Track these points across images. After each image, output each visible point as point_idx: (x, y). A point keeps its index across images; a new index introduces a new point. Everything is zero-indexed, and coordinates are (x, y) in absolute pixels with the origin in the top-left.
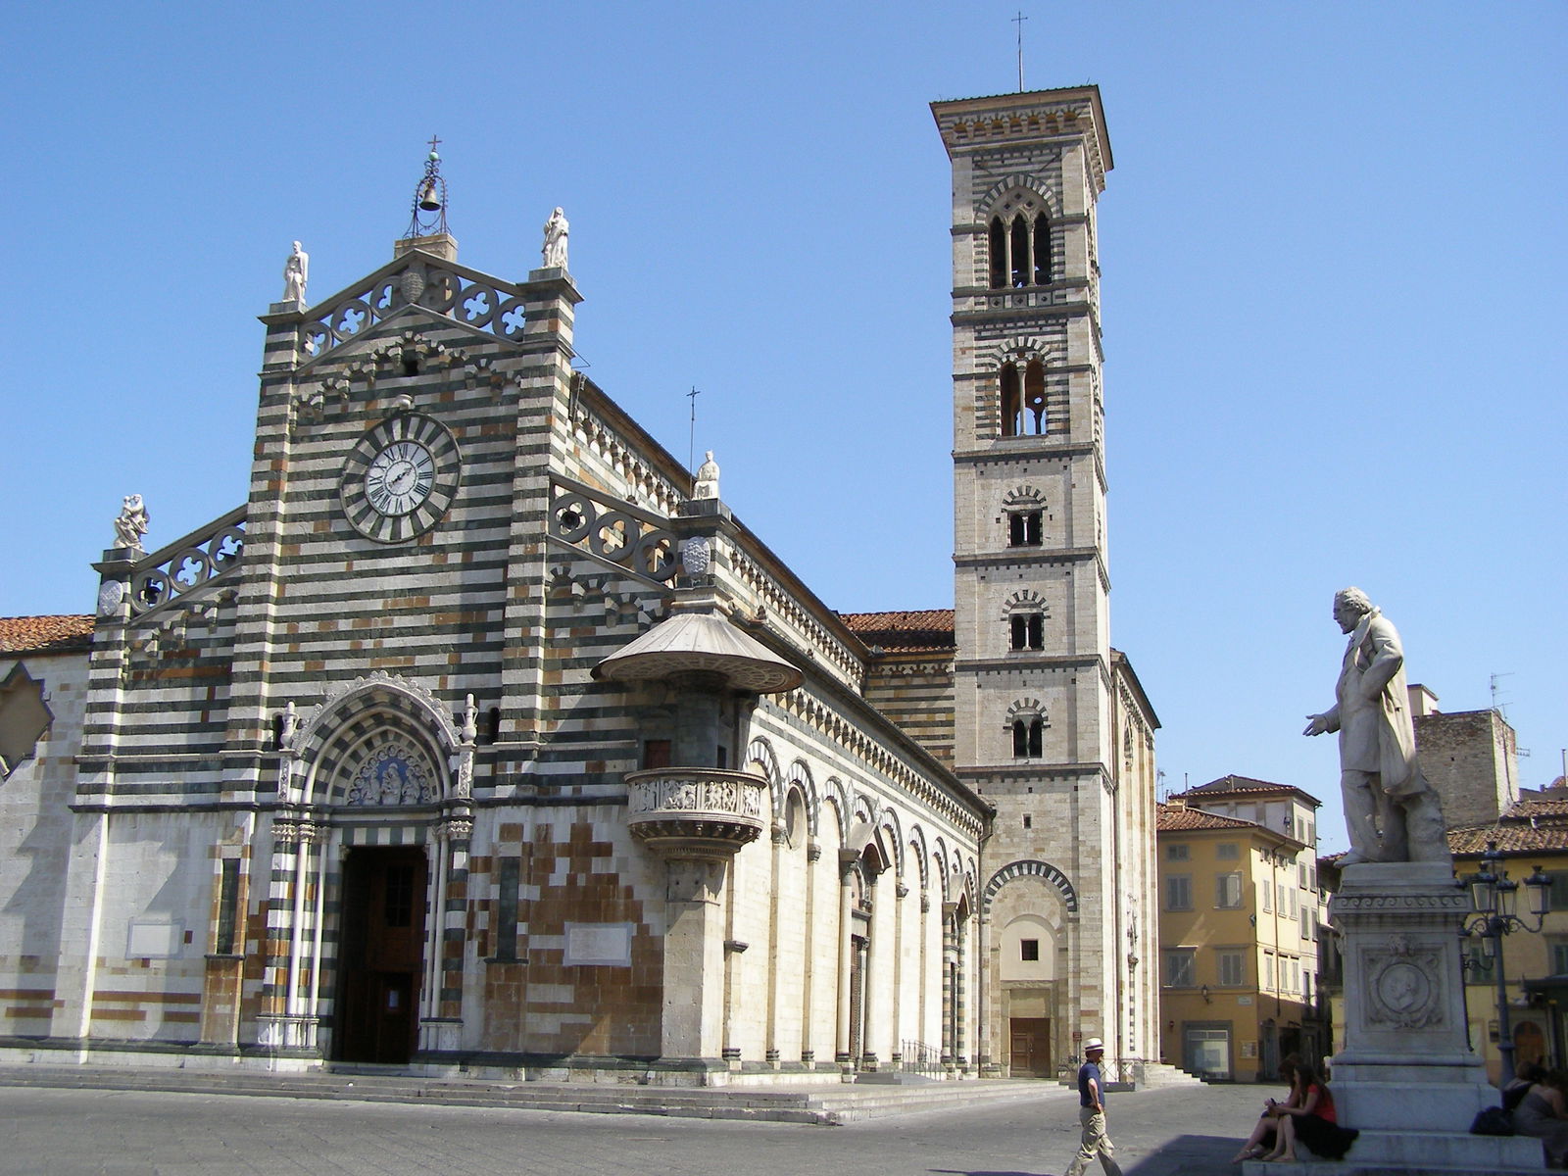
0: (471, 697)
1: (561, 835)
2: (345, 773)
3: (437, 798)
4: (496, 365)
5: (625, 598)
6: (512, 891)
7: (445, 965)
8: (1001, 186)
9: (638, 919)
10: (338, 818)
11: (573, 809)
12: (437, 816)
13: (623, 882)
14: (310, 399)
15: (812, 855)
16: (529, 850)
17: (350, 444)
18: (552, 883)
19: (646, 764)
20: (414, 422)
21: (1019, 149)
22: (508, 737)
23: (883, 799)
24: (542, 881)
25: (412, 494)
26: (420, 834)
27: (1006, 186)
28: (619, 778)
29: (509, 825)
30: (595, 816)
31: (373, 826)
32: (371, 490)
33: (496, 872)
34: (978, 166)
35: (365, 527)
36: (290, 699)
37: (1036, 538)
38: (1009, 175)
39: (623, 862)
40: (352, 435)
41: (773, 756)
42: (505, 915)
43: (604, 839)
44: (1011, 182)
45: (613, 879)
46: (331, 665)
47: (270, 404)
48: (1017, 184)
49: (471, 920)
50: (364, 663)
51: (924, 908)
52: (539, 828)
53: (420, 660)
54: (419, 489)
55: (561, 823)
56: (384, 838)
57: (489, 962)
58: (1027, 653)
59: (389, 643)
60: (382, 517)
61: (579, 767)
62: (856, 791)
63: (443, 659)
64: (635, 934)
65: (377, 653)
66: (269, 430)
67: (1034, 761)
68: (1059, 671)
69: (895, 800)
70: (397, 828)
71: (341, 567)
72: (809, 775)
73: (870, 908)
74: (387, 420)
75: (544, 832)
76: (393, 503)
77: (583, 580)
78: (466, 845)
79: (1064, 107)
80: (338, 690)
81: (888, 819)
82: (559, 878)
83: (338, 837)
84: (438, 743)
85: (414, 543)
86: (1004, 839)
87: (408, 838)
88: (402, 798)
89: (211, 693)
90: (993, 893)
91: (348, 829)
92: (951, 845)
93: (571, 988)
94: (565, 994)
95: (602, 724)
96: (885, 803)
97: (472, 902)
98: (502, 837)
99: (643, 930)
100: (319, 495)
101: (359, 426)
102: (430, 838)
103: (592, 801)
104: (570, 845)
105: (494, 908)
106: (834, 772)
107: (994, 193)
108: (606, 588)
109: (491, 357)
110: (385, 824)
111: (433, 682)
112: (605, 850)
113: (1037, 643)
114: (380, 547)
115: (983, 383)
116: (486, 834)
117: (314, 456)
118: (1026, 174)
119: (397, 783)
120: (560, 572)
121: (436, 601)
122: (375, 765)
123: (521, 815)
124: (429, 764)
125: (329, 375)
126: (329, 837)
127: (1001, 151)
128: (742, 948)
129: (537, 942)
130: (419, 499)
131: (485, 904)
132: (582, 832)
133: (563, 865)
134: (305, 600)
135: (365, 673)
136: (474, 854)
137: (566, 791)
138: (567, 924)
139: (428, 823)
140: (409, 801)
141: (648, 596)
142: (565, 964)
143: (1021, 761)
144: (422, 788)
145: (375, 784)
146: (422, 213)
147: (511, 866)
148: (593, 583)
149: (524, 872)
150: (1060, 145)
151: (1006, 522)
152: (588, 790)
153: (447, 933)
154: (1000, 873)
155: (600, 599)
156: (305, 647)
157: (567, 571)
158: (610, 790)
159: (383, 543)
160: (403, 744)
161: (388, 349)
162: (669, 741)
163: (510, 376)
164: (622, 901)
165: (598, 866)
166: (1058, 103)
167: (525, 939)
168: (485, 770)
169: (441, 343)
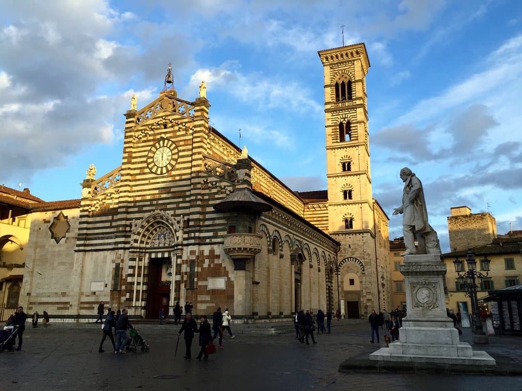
0: (182, 216)
1: (206, 253)
2: (149, 238)
3: (173, 244)
4: (187, 125)
5: (223, 187)
6: (193, 269)
7: (176, 291)
8: (338, 73)
9: (228, 276)
10: (147, 251)
11: (210, 246)
12: (173, 249)
13: (223, 266)
14: (138, 136)
15: (282, 256)
16: (198, 257)
17: (149, 148)
18: (204, 267)
19: (229, 232)
20: (166, 141)
21: (342, 63)
22: (192, 226)
23: (304, 241)
24: (202, 266)
25: (166, 161)
26: (169, 254)
27: (339, 73)
28: (222, 237)
29: (193, 251)
30: (215, 247)
31: (157, 253)
32: (155, 160)
33: (189, 264)
34: (331, 68)
35: (154, 170)
36: (133, 218)
37: (349, 169)
38: (340, 70)
39: (223, 260)
40: (149, 146)
41: (267, 229)
42: (191, 275)
43: (218, 254)
44: (340, 72)
45: (221, 265)
46: (145, 209)
47: (127, 138)
48: (342, 72)
49: (182, 278)
50: (153, 208)
51: (319, 271)
52: (200, 251)
53: (169, 206)
54: (168, 160)
55: (206, 249)
56: (160, 256)
57: (187, 289)
58: (348, 201)
59: (160, 202)
60: (158, 167)
61: (211, 234)
62: (295, 239)
63: (174, 206)
64: (226, 280)
65: (157, 205)
66: (127, 145)
67: (351, 230)
68: (357, 205)
69: (308, 241)
70: (163, 253)
71: (147, 182)
72: (279, 234)
73: (301, 271)
74: (158, 141)
75: (202, 252)
76: (161, 164)
77: (211, 182)
78: (181, 257)
79: (355, 50)
80: (146, 215)
81: (306, 246)
82: (206, 265)
83: (147, 256)
84: (174, 229)
85: (166, 174)
86: (343, 251)
87: (166, 255)
88: (164, 245)
89: (113, 218)
90: (341, 266)
91: (150, 253)
92: (327, 253)
93: (209, 296)
94: (208, 298)
95: (217, 222)
96: (305, 242)
97: (183, 273)
98: (190, 254)
99: (229, 279)
100: (142, 162)
101: (151, 143)
102: (172, 255)
103: (215, 243)
104: (209, 256)
105: (188, 274)
106: (288, 234)
107: (336, 75)
108: (217, 185)
109: (186, 123)
110: (160, 252)
111: (171, 212)
112: (218, 257)
113: (350, 198)
114: (158, 176)
115: (333, 128)
116: (186, 253)
117: (139, 152)
118: (345, 69)
119: (163, 240)
120: (205, 181)
121: (172, 190)
122: (157, 236)
123: (195, 248)
124: (171, 235)
125: (143, 130)
126: (145, 256)
127: (337, 63)
128: (258, 283)
129: (200, 283)
130: (168, 162)
131: (186, 273)
132: (212, 251)
133: (207, 261)
134: (138, 191)
135: (154, 210)
136: (183, 259)
137: (208, 241)
138: (208, 278)
139: (171, 251)
140: (167, 245)
141: (228, 186)
142: (208, 289)
143: (347, 230)
144: (170, 241)
145: (157, 241)
146: (167, 84)
147: (192, 262)
148: (214, 183)
149: (196, 264)
150: (354, 60)
151: (341, 165)
152: (214, 240)
153: (176, 281)
154: (343, 261)
155: (216, 187)
156: (138, 204)
157: (207, 180)
158: (219, 240)
159: (158, 175)
160: (165, 229)
161: (158, 122)
162: (235, 226)
163: (191, 128)
164: (223, 271)
165: (216, 261)
166: (353, 49)
167: (197, 282)
168: (186, 236)
169: (172, 119)
